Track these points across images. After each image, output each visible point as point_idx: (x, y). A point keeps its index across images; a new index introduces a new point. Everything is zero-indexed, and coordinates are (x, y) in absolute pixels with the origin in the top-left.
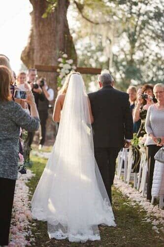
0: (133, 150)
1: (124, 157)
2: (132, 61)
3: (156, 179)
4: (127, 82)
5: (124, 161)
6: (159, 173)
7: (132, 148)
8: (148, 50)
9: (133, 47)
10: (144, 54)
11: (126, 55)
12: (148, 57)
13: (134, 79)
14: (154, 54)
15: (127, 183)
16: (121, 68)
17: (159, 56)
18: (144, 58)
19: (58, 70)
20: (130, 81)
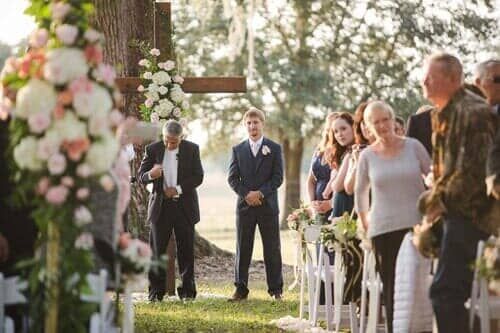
0: (344, 252)
1: (323, 275)
2: (305, 54)
3: (402, 300)
4: (294, 113)
5: (323, 284)
6: (407, 286)
7: (341, 249)
8: (346, 22)
9: (305, 15)
10: (337, 33)
11: (285, 37)
12: (347, 41)
13: (315, 104)
14: (364, 29)
15: (334, 329)
16: (275, 75)
17: (379, 34)
18: (336, 45)
19: (141, 88)
20: (303, 110)
